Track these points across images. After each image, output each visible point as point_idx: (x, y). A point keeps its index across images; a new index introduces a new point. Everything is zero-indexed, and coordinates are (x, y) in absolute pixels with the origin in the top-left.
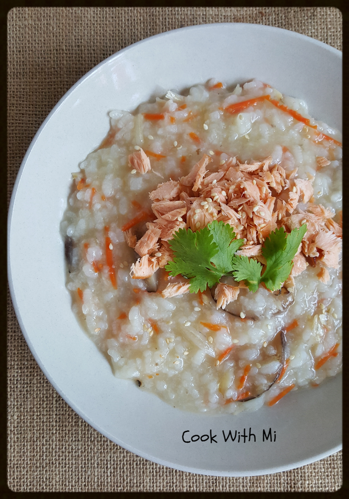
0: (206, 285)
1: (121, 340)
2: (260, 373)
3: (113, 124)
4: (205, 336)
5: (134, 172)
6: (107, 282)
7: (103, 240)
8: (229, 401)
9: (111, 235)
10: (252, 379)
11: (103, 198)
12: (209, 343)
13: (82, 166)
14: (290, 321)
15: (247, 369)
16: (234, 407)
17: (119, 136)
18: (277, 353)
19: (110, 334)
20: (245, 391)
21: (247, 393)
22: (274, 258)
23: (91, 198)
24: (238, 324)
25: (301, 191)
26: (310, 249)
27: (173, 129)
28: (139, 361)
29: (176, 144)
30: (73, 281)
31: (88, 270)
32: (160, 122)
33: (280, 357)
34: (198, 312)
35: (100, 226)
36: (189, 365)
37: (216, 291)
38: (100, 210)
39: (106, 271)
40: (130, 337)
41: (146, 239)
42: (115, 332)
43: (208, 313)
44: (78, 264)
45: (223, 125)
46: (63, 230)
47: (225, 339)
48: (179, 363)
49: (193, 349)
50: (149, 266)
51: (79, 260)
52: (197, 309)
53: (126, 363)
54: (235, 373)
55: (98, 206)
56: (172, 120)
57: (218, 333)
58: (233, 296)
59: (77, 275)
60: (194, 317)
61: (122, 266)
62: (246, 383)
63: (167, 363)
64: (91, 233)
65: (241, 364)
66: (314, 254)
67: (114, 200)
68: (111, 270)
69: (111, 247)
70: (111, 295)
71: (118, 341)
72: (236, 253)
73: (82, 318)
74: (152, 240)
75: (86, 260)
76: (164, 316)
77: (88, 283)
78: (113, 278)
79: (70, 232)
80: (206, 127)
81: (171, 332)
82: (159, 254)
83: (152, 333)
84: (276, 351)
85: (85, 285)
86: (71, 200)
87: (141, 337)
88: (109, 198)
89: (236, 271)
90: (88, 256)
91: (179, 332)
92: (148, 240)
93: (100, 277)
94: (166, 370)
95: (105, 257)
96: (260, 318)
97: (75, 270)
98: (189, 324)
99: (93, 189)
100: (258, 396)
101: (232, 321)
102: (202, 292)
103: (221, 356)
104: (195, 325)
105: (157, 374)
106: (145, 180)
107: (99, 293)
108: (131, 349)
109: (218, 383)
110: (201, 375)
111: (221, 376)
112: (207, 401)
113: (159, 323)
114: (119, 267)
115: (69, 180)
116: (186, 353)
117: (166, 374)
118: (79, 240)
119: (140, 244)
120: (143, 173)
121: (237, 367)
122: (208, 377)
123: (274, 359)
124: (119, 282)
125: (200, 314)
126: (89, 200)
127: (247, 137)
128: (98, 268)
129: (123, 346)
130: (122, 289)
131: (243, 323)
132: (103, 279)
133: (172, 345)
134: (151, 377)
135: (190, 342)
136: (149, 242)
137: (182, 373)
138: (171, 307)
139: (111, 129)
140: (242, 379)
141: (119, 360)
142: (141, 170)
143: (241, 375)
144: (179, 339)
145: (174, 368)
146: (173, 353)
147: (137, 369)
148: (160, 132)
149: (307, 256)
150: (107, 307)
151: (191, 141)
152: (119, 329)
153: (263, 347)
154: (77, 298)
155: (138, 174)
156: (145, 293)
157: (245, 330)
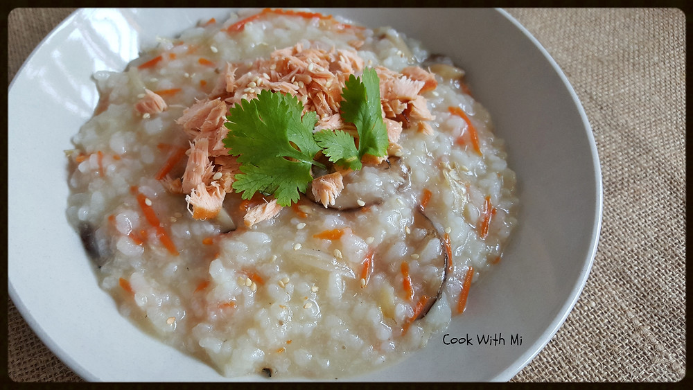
0: (297, 192)
1: (213, 316)
2: (423, 265)
3: (102, 86)
4: (330, 254)
5: (147, 116)
6: (159, 252)
7: (135, 201)
8: (407, 324)
9: (143, 189)
10: (418, 278)
11: (116, 158)
12: (338, 259)
13: (77, 140)
14: (419, 193)
15: (404, 269)
16: (417, 330)
17: (113, 95)
18: (428, 230)
19: (194, 319)
20: (418, 298)
21: (422, 300)
22: (361, 117)
23: (100, 163)
24: (361, 217)
25: (351, 60)
26: (394, 107)
27: (177, 64)
28: (252, 332)
29: (187, 75)
30: (108, 275)
31: (126, 247)
32: (159, 63)
33: (434, 233)
34: (303, 229)
35: (124, 189)
36: (327, 305)
37: (314, 191)
38: (118, 171)
39: (154, 236)
40: (226, 305)
41: (193, 161)
42: (199, 313)
43: (317, 223)
44: (108, 249)
45: (232, 42)
46: (72, 218)
47: (357, 246)
48: (313, 308)
49: (321, 279)
50: (211, 195)
51: (108, 243)
52: (301, 226)
53: (235, 347)
54: (392, 283)
55: (111, 168)
56: (172, 56)
57: (343, 238)
58: (337, 187)
59: (111, 264)
60: (302, 237)
61: (174, 220)
62: (414, 289)
63: (296, 317)
64: (114, 204)
65: (394, 268)
66: (401, 107)
67: (133, 155)
68: (160, 231)
69: (148, 202)
70: (174, 267)
71: (210, 323)
72: (314, 132)
73: (140, 319)
74: (201, 159)
75: (119, 235)
76: (261, 254)
77: (133, 265)
78: (167, 242)
79: (83, 213)
80: (215, 49)
81: (280, 272)
82: (219, 175)
83: (255, 286)
84: (425, 230)
85: (129, 271)
86: (73, 181)
87: (241, 298)
88: (124, 156)
89: (325, 148)
90: (119, 228)
91: (291, 266)
92: (195, 161)
93: (148, 249)
94: (297, 328)
95: (144, 218)
96: (384, 198)
97: (106, 259)
98: (298, 247)
99: (100, 153)
100: (439, 295)
101: (353, 218)
102: (296, 202)
103: (363, 272)
104: (308, 244)
105: (289, 342)
106: (164, 119)
107: (155, 271)
108: (233, 324)
109: (378, 306)
110: (351, 310)
111: (377, 298)
112: (377, 344)
113: (259, 268)
114: (170, 224)
115: (63, 161)
116: (315, 289)
117: (301, 336)
118: (100, 219)
119: (188, 176)
120: (159, 112)
121: (391, 277)
122: (361, 306)
123: (428, 240)
124: (178, 244)
125: (307, 231)
126: (98, 166)
127: (265, 44)
128: (139, 238)
129: (220, 326)
130: (187, 251)
131: (367, 213)
132: (153, 248)
133: (290, 287)
134: (281, 350)
135: (312, 271)
136: (198, 163)
137: (322, 322)
138: (265, 239)
139: (101, 94)
140: (406, 283)
141: (223, 347)
142: (155, 110)
143: (402, 280)
144: (295, 275)
145: (309, 319)
146: (297, 298)
147: (256, 346)
148: (163, 71)
149: (395, 116)
150: (174, 288)
151: (203, 66)
152: (204, 303)
153: (407, 234)
154: (122, 296)
155: (153, 116)
156: (221, 236)
157: (374, 221)
